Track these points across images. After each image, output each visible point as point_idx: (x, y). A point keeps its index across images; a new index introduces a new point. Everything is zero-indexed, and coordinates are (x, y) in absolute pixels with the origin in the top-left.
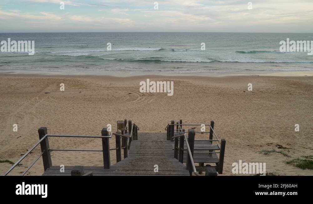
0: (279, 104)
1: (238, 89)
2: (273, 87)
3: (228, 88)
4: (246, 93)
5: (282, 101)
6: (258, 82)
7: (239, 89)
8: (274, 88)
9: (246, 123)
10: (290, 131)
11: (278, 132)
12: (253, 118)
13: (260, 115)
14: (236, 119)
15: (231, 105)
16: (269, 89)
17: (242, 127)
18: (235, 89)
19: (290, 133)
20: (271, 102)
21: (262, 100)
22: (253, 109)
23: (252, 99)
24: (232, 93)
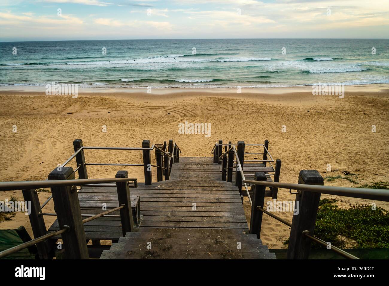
0: (350, 126)
1: (300, 108)
2: (344, 106)
3: (288, 107)
4: (311, 113)
5: (354, 122)
6: (326, 100)
7: (302, 108)
8: (345, 108)
9: (309, 147)
10: (361, 156)
11: (346, 157)
12: (317, 142)
13: (326, 138)
14: (296, 143)
15: (292, 127)
16: (339, 108)
17: (303, 152)
18: (297, 108)
19: (360, 158)
20: (340, 123)
21: (329, 121)
22: (317, 132)
23: (318, 120)
24: (293, 113)
